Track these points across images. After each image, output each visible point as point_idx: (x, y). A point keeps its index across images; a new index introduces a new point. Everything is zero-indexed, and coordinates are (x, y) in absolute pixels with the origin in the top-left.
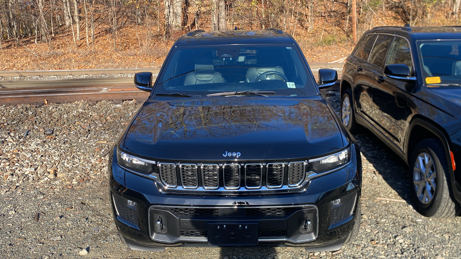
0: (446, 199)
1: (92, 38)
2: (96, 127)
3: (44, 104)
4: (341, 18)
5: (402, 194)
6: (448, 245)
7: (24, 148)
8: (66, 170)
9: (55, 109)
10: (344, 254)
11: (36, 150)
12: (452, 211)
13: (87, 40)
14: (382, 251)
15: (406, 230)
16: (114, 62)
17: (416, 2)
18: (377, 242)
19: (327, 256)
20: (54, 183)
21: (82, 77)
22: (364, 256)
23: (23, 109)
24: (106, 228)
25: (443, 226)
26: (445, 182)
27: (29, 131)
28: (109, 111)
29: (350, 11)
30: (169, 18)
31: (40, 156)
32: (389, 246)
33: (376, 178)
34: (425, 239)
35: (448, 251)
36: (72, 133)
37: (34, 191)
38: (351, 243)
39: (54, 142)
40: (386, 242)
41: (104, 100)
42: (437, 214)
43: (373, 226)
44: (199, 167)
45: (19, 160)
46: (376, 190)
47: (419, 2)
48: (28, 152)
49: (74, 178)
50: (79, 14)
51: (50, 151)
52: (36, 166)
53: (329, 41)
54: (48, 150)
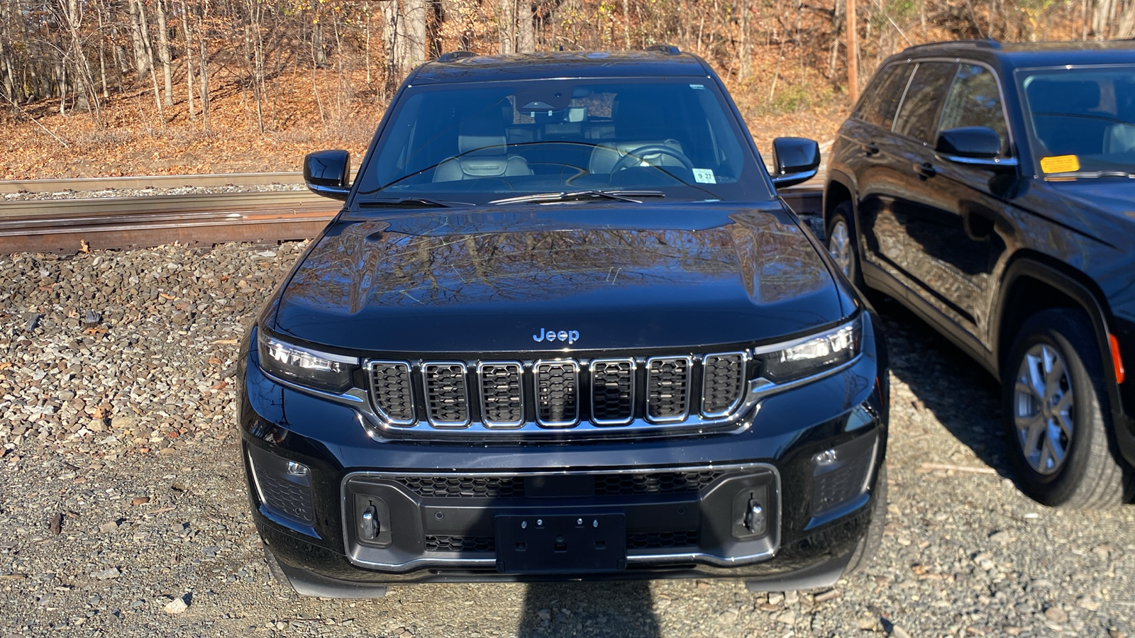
0: (1100, 456)
1: (202, 100)
2: (211, 305)
3: (79, 252)
4: (820, 45)
5: (986, 454)
6: (1106, 574)
7: (26, 357)
8: (134, 409)
9: (107, 262)
10: (845, 599)
11: (57, 361)
12: (1114, 489)
13: (191, 106)
14: (942, 590)
15: (999, 539)
16: (258, 157)
17: (1002, 7)
18: (927, 568)
19: (800, 603)
20: (102, 442)
21: (177, 191)
22: (896, 603)
23: (25, 265)
24: (234, 546)
25: (1091, 528)
26: (1098, 415)
27: (40, 317)
28: (243, 268)
29: (840, 28)
30: (395, 48)
31: (68, 376)
32: (959, 578)
33: (917, 418)
34: (1049, 559)
35: (1109, 587)
36: (151, 320)
37: (52, 461)
38: (862, 573)
39: (105, 343)
40: (950, 568)
41: (230, 241)
42: (1076, 498)
43: (917, 531)
44: (472, 371)
45: (15, 386)
46: (920, 446)
47: (1010, 4)
48: (38, 367)
49: (153, 430)
50: (170, 41)
51: (94, 364)
52: (59, 402)
53: (791, 102)
54: (88, 362)
